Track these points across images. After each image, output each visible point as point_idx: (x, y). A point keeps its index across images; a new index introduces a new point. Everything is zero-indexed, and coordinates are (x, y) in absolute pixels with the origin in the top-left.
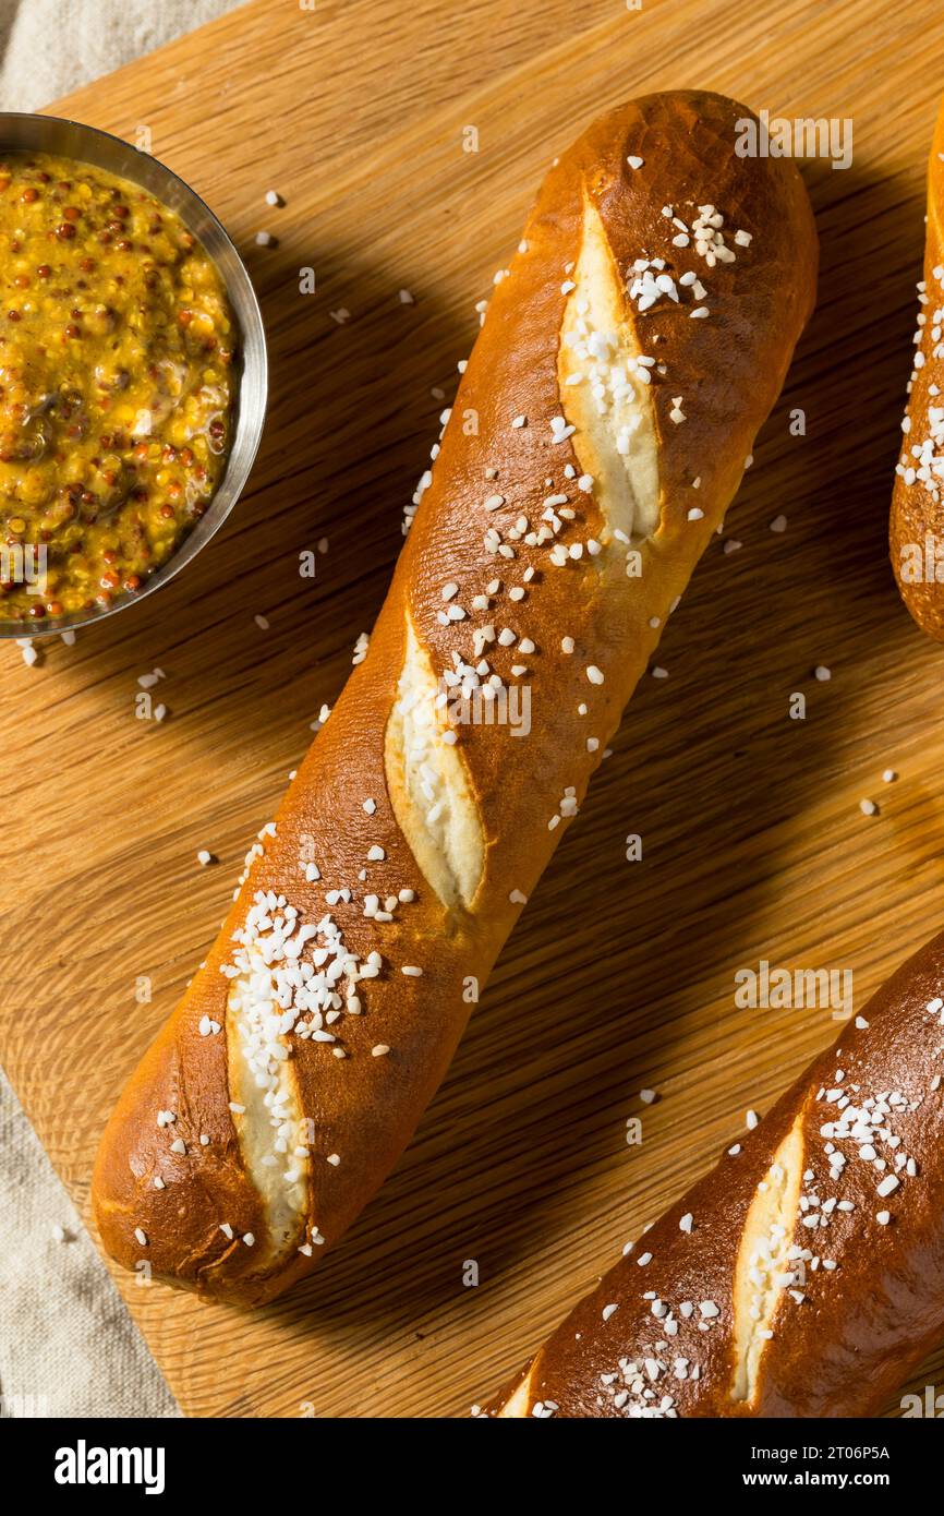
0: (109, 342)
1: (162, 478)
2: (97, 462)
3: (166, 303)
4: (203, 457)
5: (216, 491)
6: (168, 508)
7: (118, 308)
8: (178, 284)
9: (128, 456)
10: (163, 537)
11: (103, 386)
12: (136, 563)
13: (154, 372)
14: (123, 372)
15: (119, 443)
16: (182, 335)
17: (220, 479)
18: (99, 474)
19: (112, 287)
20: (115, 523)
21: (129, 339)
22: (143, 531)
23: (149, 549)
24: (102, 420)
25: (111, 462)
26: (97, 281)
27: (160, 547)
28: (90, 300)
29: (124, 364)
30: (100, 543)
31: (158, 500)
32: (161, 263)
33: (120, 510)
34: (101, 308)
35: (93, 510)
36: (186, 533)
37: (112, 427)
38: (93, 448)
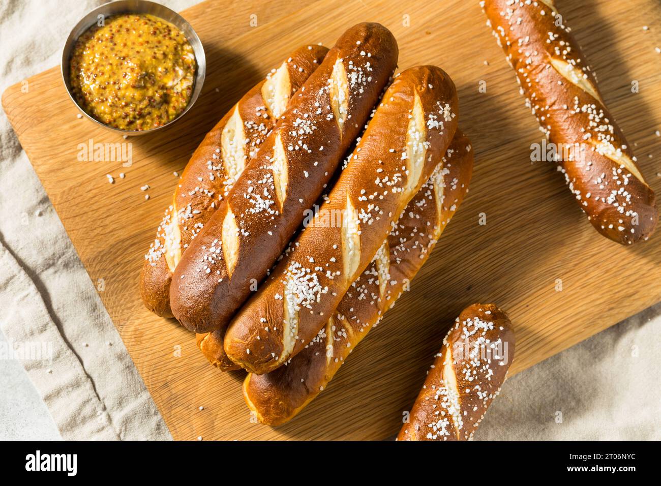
0: (163, 61)
1: (173, 99)
2: (157, 92)
3: (179, 54)
4: (185, 95)
5: (187, 106)
6: (174, 108)
7: (166, 53)
8: (182, 50)
9: (165, 91)
10: (172, 115)
11: (160, 72)
12: (164, 120)
13: (174, 70)
14: (166, 69)
15: (163, 87)
16: (183, 62)
17: (189, 103)
18: (157, 95)
19: (165, 48)
20: (160, 109)
21: (168, 61)
22: (167, 112)
23: (168, 117)
24: (159, 81)
25: (161, 92)
26: (161, 46)
27: (171, 117)
28: (159, 50)
29: (167, 67)
30: (155, 113)
31: (172, 105)
32: (178, 43)
33: (161, 105)
34: (162, 52)
35: (155, 104)
36: (177, 115)
37: (161, 84)
38: (156, 88)
